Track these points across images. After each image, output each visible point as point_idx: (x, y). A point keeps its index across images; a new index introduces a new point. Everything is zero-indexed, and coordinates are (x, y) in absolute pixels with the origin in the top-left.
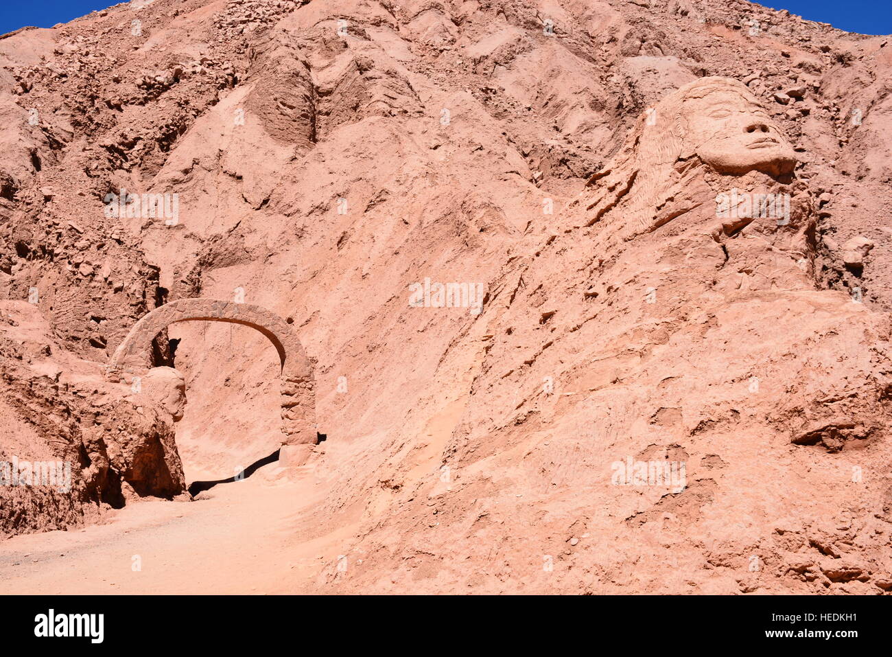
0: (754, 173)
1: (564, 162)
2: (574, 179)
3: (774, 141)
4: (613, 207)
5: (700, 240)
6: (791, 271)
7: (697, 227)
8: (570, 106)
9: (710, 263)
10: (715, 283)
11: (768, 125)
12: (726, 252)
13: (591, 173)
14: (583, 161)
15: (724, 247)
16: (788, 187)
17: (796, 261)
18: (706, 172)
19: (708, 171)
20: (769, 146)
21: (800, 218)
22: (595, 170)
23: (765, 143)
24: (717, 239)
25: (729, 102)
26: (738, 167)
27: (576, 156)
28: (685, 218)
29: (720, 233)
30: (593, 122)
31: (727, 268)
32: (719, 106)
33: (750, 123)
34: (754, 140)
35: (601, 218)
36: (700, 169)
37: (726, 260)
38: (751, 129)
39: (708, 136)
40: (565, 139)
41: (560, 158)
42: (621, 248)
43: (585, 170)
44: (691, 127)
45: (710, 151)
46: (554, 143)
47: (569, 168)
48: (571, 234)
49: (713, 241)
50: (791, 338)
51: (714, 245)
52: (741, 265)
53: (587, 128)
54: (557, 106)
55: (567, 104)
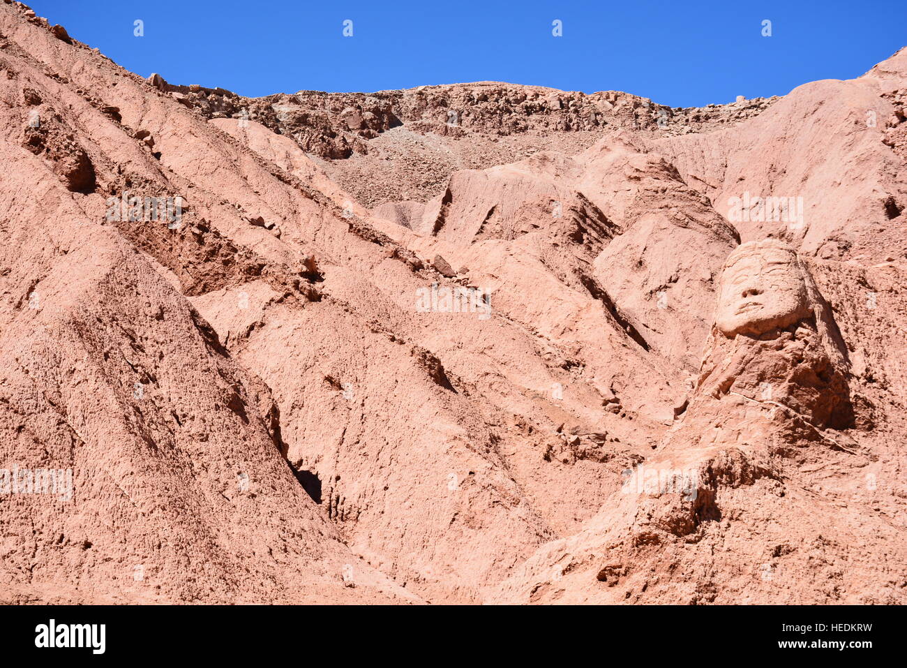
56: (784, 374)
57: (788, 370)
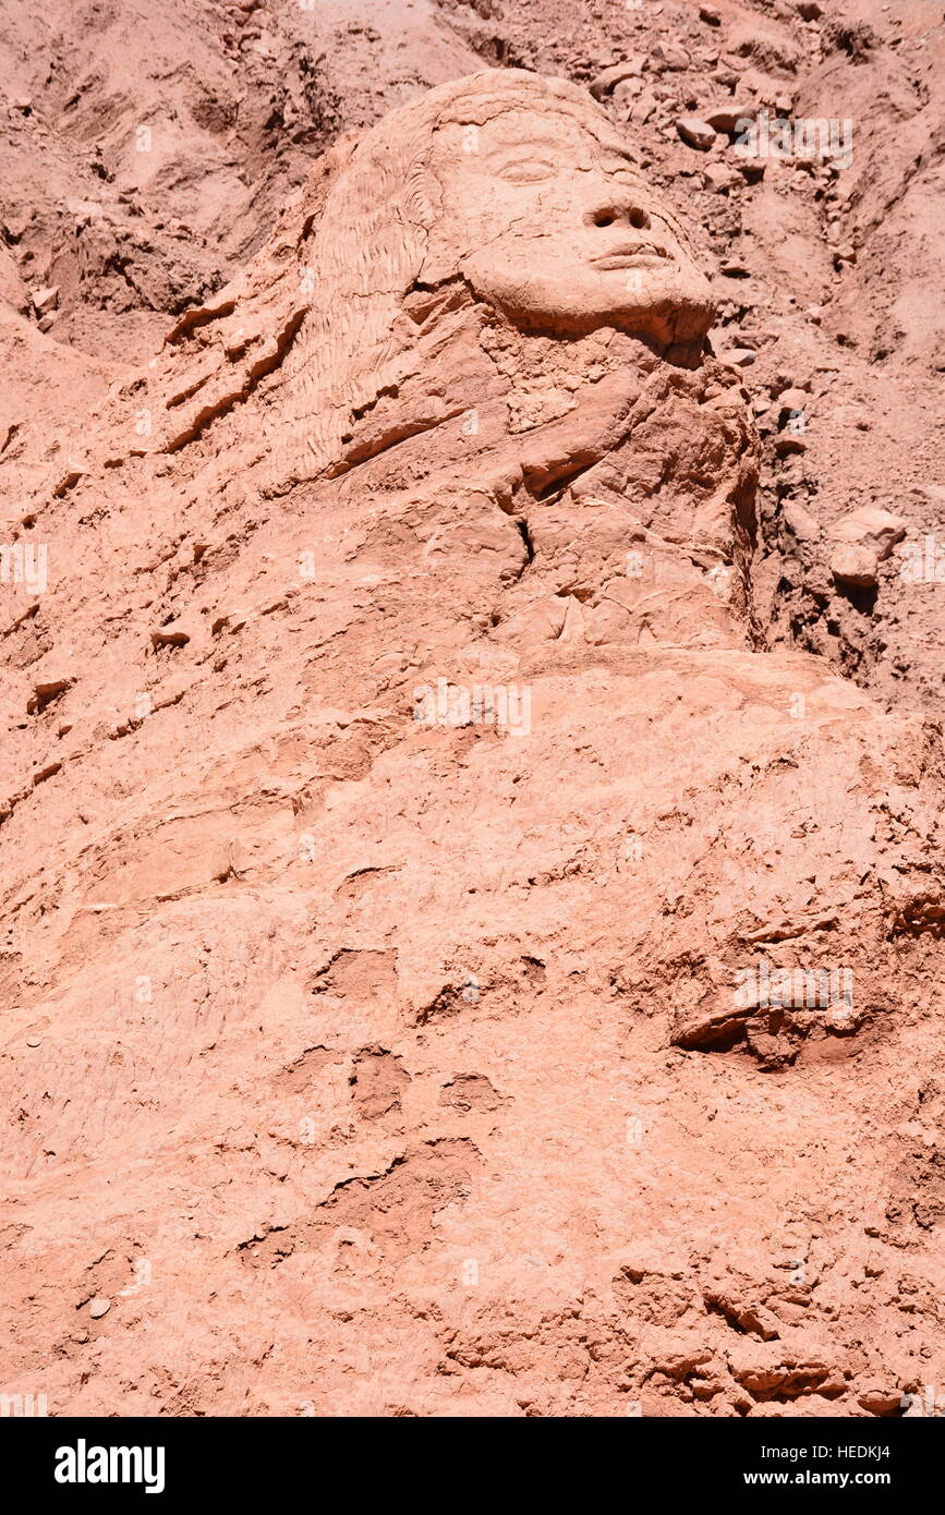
0: (606, 333)
1: (116, 264)
2: (142, 314)
3: (661, 252)
4: (237, 405)
5: (462, 505)
6: (690, 596)
7: (457, 469)
8: (140, 113)
9: (486, 566)
10: (496, 621)
11: (646, 210)
12: (528, 541)
13: (189, 300)
14: (169, 266)
15: (523, 527)
16: (690, 376)
17: (705, 570)
18: (485, 323)
19: (489, 321)
20: (649, 266)
21: (717, 459)
22: (200, 292)
23: (636, 258)
24: (506, 506)
25: (549, 142)
26: (568, 317)
27: (150, 250)
28: (426, 445)
29: (515, 489)
30: (198, 161)
31: (530, 582)
32: (525, 151)
33: (601, 200)
34: (610, 247)
35: (206, 432)
36: (469, 315)
37: (528, 561)
38: (603, 219)
39: (494, 230)
40: (122, 201)
41: (107, 253)
42: (255, 515)
43: (175, 292)
44: (450, 202)
45: (496, 269)
46: (92, 210)
47: (130, 282)
48: (122, 470)
49: (496, 509)
50: (682, 773)
51: (499, 519)
52: (565, 576)
53: (182, 176)
54: (105, 110)
55: (133, 106)
56: (715, 475)
57: (724, 464)
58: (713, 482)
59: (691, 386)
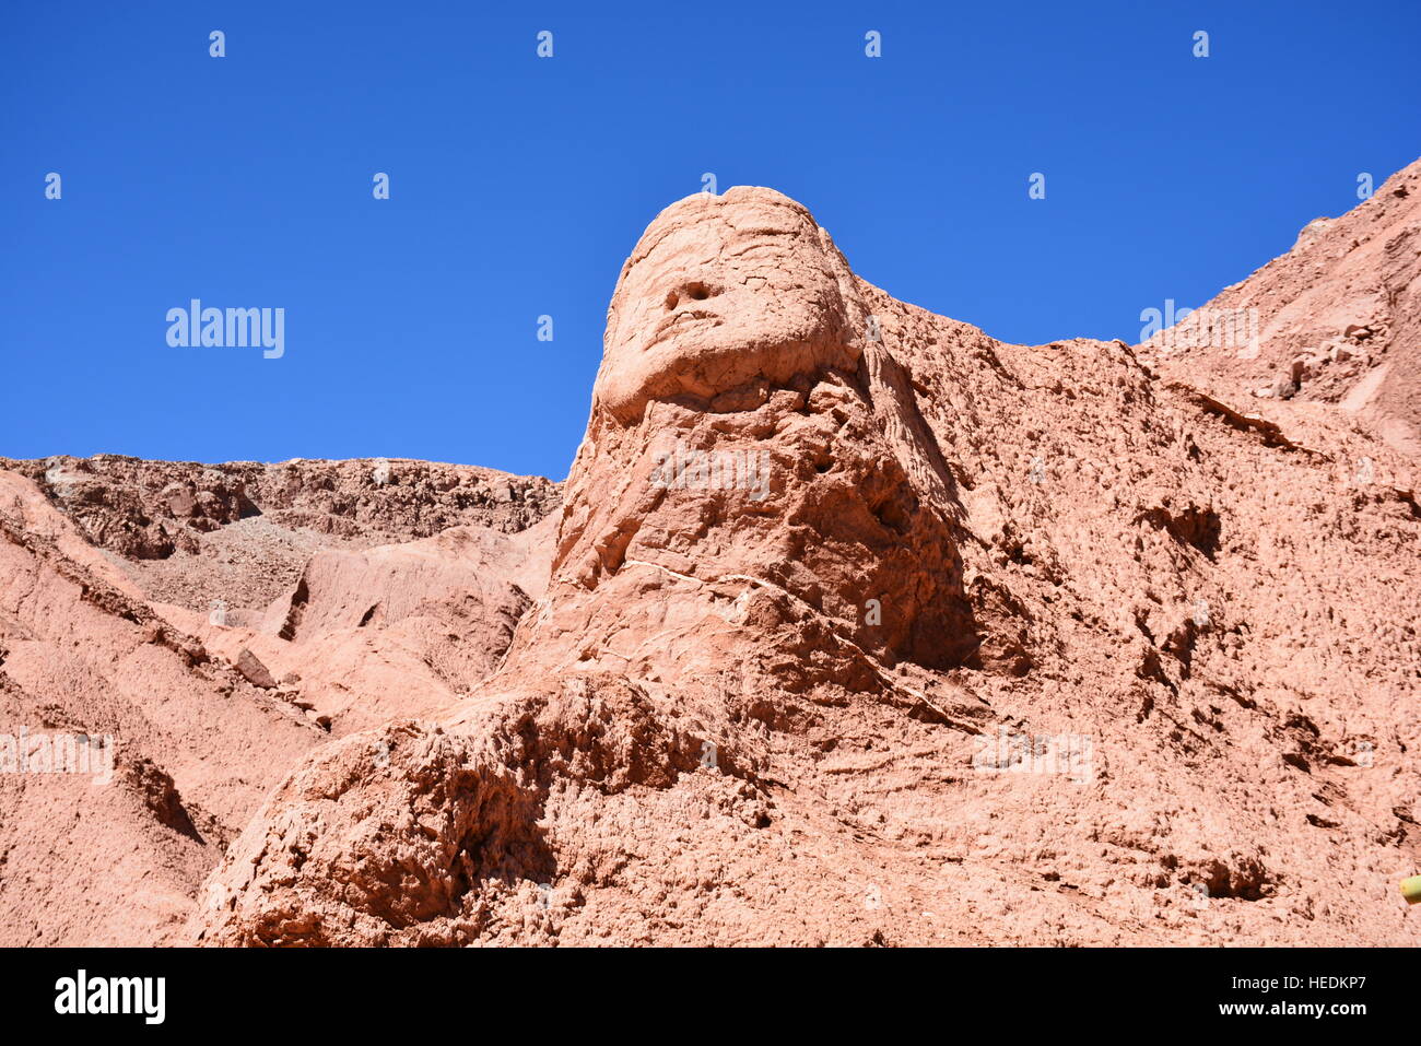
16: (739, 418)
56: (778, 503)
57: (788, 489)
58: (779, 510)
59: (742, 427)
